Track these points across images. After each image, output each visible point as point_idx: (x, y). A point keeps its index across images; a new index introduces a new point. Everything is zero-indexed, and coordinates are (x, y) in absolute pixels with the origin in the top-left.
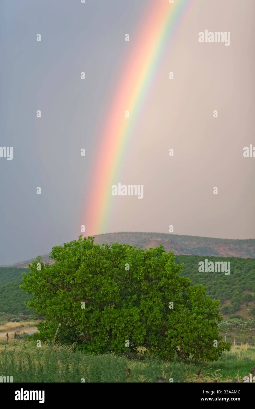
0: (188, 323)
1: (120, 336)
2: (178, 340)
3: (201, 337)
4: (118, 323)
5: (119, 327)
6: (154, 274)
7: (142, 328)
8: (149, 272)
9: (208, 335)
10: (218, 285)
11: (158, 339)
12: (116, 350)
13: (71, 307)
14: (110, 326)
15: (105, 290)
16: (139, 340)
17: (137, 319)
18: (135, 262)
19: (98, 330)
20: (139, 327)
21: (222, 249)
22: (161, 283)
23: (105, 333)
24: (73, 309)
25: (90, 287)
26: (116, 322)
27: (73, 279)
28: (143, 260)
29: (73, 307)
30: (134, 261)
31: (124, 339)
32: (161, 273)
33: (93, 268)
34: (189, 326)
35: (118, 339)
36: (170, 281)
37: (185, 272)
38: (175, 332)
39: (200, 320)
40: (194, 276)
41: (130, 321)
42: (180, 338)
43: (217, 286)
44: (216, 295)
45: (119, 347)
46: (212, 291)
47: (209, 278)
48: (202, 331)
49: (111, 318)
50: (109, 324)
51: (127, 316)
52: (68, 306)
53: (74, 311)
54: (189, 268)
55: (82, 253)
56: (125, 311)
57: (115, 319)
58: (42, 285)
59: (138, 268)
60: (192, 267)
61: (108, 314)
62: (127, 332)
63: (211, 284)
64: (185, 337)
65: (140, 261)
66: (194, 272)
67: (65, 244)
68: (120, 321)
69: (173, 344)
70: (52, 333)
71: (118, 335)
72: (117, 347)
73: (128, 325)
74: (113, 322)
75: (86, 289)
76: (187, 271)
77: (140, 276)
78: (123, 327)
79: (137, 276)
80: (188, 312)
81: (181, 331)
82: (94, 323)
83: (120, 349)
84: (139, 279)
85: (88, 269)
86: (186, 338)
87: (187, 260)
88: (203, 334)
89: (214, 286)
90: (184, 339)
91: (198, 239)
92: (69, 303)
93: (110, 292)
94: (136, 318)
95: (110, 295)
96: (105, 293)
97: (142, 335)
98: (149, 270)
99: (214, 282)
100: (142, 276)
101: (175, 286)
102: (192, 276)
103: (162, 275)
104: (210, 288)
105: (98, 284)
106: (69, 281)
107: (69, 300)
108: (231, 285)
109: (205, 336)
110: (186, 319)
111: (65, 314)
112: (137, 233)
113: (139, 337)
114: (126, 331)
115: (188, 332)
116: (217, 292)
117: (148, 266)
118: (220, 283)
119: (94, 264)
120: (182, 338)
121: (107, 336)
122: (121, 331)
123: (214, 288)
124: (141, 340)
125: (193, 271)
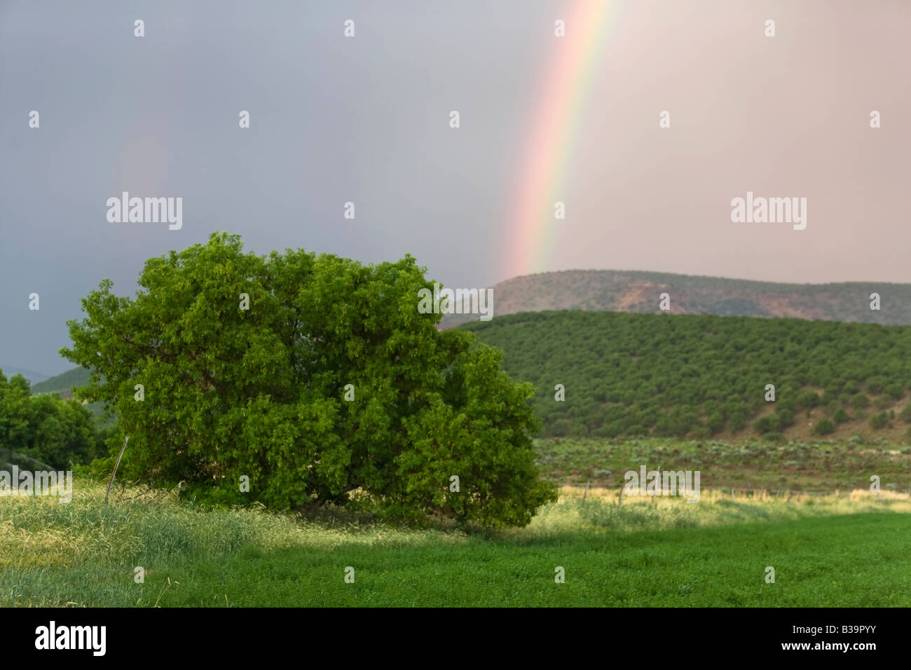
0: (448, 436)
1: (285, 468)
2: (423, 477)
3: (481, 469)
4: (279, 437)
5: (280, 445)
6: (376, 321)
7: (341, 447)
8: (364, 317)
9: (497, 465)
10: (752, 374)
11: (386, 474)
12: (279, 499)
13: (172, 399)
14: (261, 443)
15: (253, 358)
16: (332, 475)
17: (326, 427)
18: (329, 293)
19: (235, 453)
20: (333, 445)
21: (775, 303)
22: (391, 342)
23: (251, 460)
24: (176, 404)
25: (218, 352)
26: (275, 434)
27: (178, 333)
28: (348, 289)
29: (177, 399)
30: (327, 291)
31: (294, 473)
32: (394, 320)
33: (229, 308)
34: (451, 443)
35: (279, 474)
36: (412, 337)
37: (687, 349)
38: (417, 460)
39: (479, 429)
40: (703, 357)
41: (310, 432)
42: (427, 471)
43: (748, 377)
44: (746, 394)
45: (284, 492)
46: (739, 386)
47: (733, 360)
48: (483, 456)
49: (263, 424)
50: (258, 439)
51: (305, 420)
52: (163, 396)
53: (177, 407)
54: (695, 339)
55: (205, 272)
56: (301, 409)
57: (273, 426)
58: (109, 347)
59: (335, 306)
60: (701, 338)
61: (256, 416)
62: (302, 458)
63: (737, 373)
64: (439, 469)
65: (342, 291)
66: (704, 347)
67: (173, 253)
68: (285, 432)
69: (411, 486)
70: (130, 460)
71: (279, 465)
72: (280, 492)
73: (305, 440)
74: (269, 433)
75: (209, 357)
76: (690, 345)
77: (341, 325)
78: (291, 445)
79: (335, 327)
80: (447, 411)
81: (430, 456)
82: (225, 436)
83: (287, 498)
84: (338, 332)
85: (218, 310)
86: (441, 472)
87: (691, 324)
88: (485, 463)
89: (742, 377)
90: (437, 474)
91: (726, 283)
92: (166, 389)
93: (263, 363)
94: (324, 423)
95: (264, 371)
96: (252, 365)
97: (339, 466)
98: (363, 312)
99: (743, 367)
100: (345, 327)
101: (423, 349)
102: (699, 356)
103: (395, 323)
104: (734, 381)
105: (238, 344)
106: (170, 338)
107: (167, 383)
108: (776, 374)
109: (490, 468)
110: (443, 425)
111: (157, 414)
112: (603, 272)
113: (332, 469)
114: (299, 455)
115: (448, 459)
116: (748, 389)
117: (360, 302)
118: (756, 370)
119: (231, 296)
120: (432, 470)
121: (257, 468)
122: (286, 455)
123: (743, 380)
124: (336, 476)
125: (702, 345)
